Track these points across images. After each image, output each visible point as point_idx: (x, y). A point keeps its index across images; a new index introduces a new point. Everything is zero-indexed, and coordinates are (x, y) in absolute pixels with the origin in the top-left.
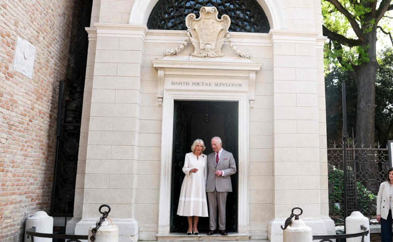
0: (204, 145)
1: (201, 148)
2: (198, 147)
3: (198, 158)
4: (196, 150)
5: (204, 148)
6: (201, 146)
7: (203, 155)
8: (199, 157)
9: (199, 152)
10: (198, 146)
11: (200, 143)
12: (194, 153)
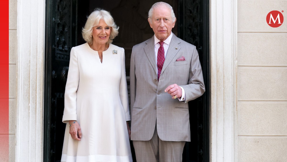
0: (113, 25)
1: (108, 31)
2: (98, 31)
3: (101, 57)
4: (96, 39)
5: (116, 30)
6: (107, 28)
7: (113, 47)
8: (104, 53)
9: (104, 41)
10: (99, 28)
11: (102, 20)
12: (91, 45)
